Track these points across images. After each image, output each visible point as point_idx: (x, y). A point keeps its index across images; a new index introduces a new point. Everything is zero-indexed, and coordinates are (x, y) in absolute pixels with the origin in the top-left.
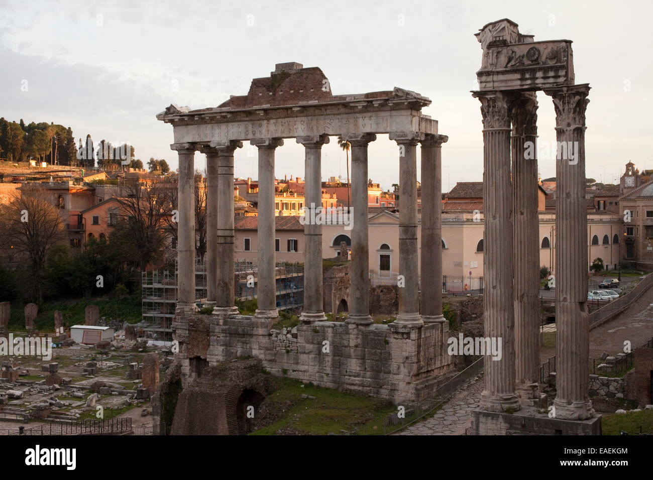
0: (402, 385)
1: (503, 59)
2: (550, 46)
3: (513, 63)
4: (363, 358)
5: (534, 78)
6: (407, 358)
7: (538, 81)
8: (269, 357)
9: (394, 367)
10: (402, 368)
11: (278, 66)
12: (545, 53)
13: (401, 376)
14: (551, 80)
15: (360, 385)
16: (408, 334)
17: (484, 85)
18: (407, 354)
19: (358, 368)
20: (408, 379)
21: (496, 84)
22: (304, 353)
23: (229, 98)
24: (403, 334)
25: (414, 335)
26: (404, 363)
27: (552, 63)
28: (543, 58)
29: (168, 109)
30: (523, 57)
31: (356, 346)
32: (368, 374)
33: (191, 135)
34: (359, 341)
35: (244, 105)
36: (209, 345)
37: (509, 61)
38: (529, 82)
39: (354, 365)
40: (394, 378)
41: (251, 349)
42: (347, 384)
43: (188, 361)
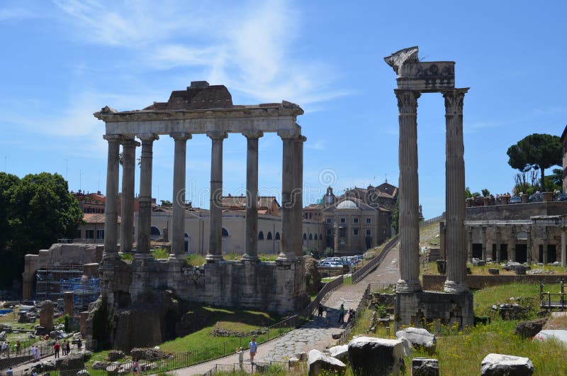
0: (284, 301)
1: (414, 71)
2: (445, 64)
3: (420, 73)
4: (255, 285)
5: (434, 83)
6: (288, 283)
7: (437, 85)
8: (181, 287)
9: (278, 290)
10: (284, 289)
11: (192, 83)
12: (441, 68)
13: (284, 295)
14: (446, 85)
15: (252, 303)
16: (289, 266)
17: (401, 86)
18: (288, 280)
19: (251, 292)
20: (289, 297)
21: (409, 86)
22: (211, 283)
23: (153, 104)
24: (285, 266)
25: (293, 267)
26: (286, 286)
27: (445, 74)
28: (440, 71)
29: (103, 109)
30: (427, 70)
31: (251, 276)
32: (259, 295)
33: (121, 129)
34: (253, 273)
35: (165, 109)
36: (131, 281)
37: (418, 72)
38: (431, 85)
39: (248, 290)
40: (278, 297)
41: (166, 283)
42: (243, 303)
43: (113, 294)
